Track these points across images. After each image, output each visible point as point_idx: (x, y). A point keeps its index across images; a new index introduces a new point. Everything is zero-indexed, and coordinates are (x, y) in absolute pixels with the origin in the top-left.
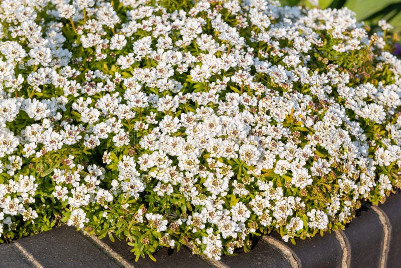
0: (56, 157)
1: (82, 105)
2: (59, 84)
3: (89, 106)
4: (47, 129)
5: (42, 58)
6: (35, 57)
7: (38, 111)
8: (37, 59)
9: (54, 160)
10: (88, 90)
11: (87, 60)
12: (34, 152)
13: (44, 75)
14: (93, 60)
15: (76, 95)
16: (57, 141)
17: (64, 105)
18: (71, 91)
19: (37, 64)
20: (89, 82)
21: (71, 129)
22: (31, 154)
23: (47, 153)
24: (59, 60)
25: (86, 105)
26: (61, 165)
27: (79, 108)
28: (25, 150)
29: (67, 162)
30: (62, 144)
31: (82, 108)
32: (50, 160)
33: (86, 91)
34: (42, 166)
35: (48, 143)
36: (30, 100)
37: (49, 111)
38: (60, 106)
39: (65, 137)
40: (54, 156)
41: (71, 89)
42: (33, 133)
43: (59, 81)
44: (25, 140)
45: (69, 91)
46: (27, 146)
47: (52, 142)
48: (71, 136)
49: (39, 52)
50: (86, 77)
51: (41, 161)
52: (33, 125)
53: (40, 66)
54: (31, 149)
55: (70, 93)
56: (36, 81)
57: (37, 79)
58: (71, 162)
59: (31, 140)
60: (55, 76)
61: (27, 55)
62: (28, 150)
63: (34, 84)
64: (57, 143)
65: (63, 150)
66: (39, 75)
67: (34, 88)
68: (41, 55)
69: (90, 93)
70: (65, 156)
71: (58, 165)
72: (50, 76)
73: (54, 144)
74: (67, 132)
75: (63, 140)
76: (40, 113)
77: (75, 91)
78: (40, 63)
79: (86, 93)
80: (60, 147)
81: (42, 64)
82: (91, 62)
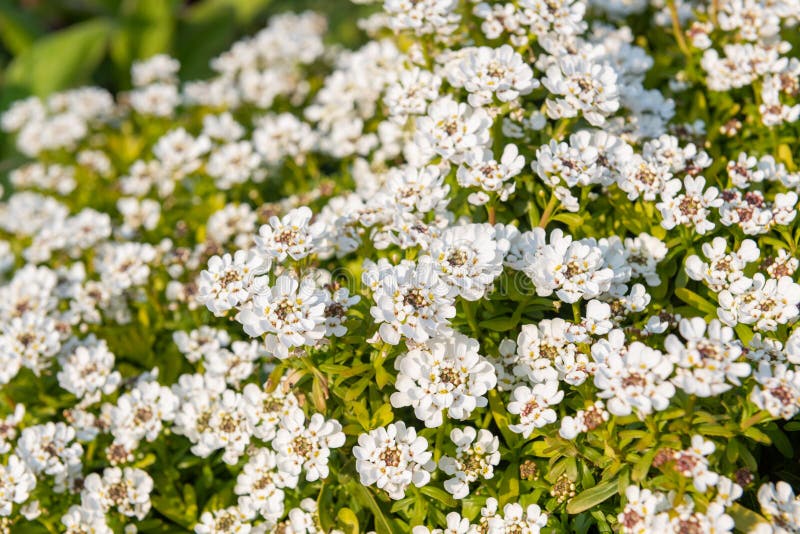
0: (635, 441)
1: (722, 266)
2: (642, 187)
3: (749, 270)
4: (605, 336)
5: (589, 96)
6: (563, 90)
7: (569, 273)
8: (570, 99)
9: (622, 454)
10: (744, 216)
11: (723, 130)
12: (552, 416)
13: (591, 155)
14: (740, 132)
15: (705, 227)
16: (650, 378)
17: (652, 264)
18: (685, 212)
19: (570, 113)
20: (745, 191)
21: (706, 334)
22: (541, 423)
23: (602, 426)
24: (634, 120)
25: (736, 264)
26: (653, 473)
27: (712, 276)
28: (515, 408)
29: (686, 463)
30: (671, 392)
31: (723, 274)
32: (609, 452)
33: (736, 219)
34: (572, 474)
35: (617, 383)
36: (541, 233)
37: (608, 274)
38: (636, 265)
39: (687, 363)
40: (627, 437)
41: (686, 207)
42: (544, 352)
43: (642, 177)
44: (513, 375)
45: (678, 213)
46: (522, 395)
47: (631, 380)
48: (710, 362)
49: (577, 75)
50: (732, 174)
51: (573, 453)
52: (545, 323)
53: (580, 123)
54: (541, 404)
55: (684, 219)
56: (567, 169)
57: (567, 164)
58: (702, 465)
59: (538, 375)
60: (628, 161)
61: (537, 84)
62: (529, 409)
63: (555, 180)
64: (650, 387)
65: (666, 417)
66: (574, 152)
67: (556, 194)
68: (583, 87)
69: (751, 227)
70: (674, 438)
71: (640, 474)
72: (611, 160)
73: (639, 389)
74: (691, 345)
75: (673, 375)
76: (577, 278)
77: (702, 214)
78: (580, 112)
79: (735, 226)
80: (663, 404)
81: (587, 116)
82: (733, 139)
